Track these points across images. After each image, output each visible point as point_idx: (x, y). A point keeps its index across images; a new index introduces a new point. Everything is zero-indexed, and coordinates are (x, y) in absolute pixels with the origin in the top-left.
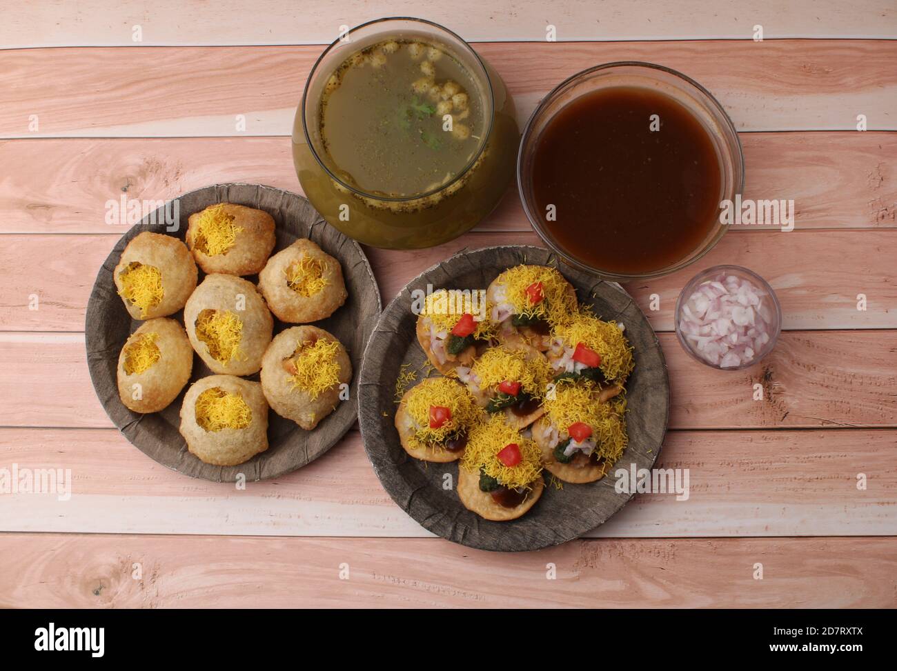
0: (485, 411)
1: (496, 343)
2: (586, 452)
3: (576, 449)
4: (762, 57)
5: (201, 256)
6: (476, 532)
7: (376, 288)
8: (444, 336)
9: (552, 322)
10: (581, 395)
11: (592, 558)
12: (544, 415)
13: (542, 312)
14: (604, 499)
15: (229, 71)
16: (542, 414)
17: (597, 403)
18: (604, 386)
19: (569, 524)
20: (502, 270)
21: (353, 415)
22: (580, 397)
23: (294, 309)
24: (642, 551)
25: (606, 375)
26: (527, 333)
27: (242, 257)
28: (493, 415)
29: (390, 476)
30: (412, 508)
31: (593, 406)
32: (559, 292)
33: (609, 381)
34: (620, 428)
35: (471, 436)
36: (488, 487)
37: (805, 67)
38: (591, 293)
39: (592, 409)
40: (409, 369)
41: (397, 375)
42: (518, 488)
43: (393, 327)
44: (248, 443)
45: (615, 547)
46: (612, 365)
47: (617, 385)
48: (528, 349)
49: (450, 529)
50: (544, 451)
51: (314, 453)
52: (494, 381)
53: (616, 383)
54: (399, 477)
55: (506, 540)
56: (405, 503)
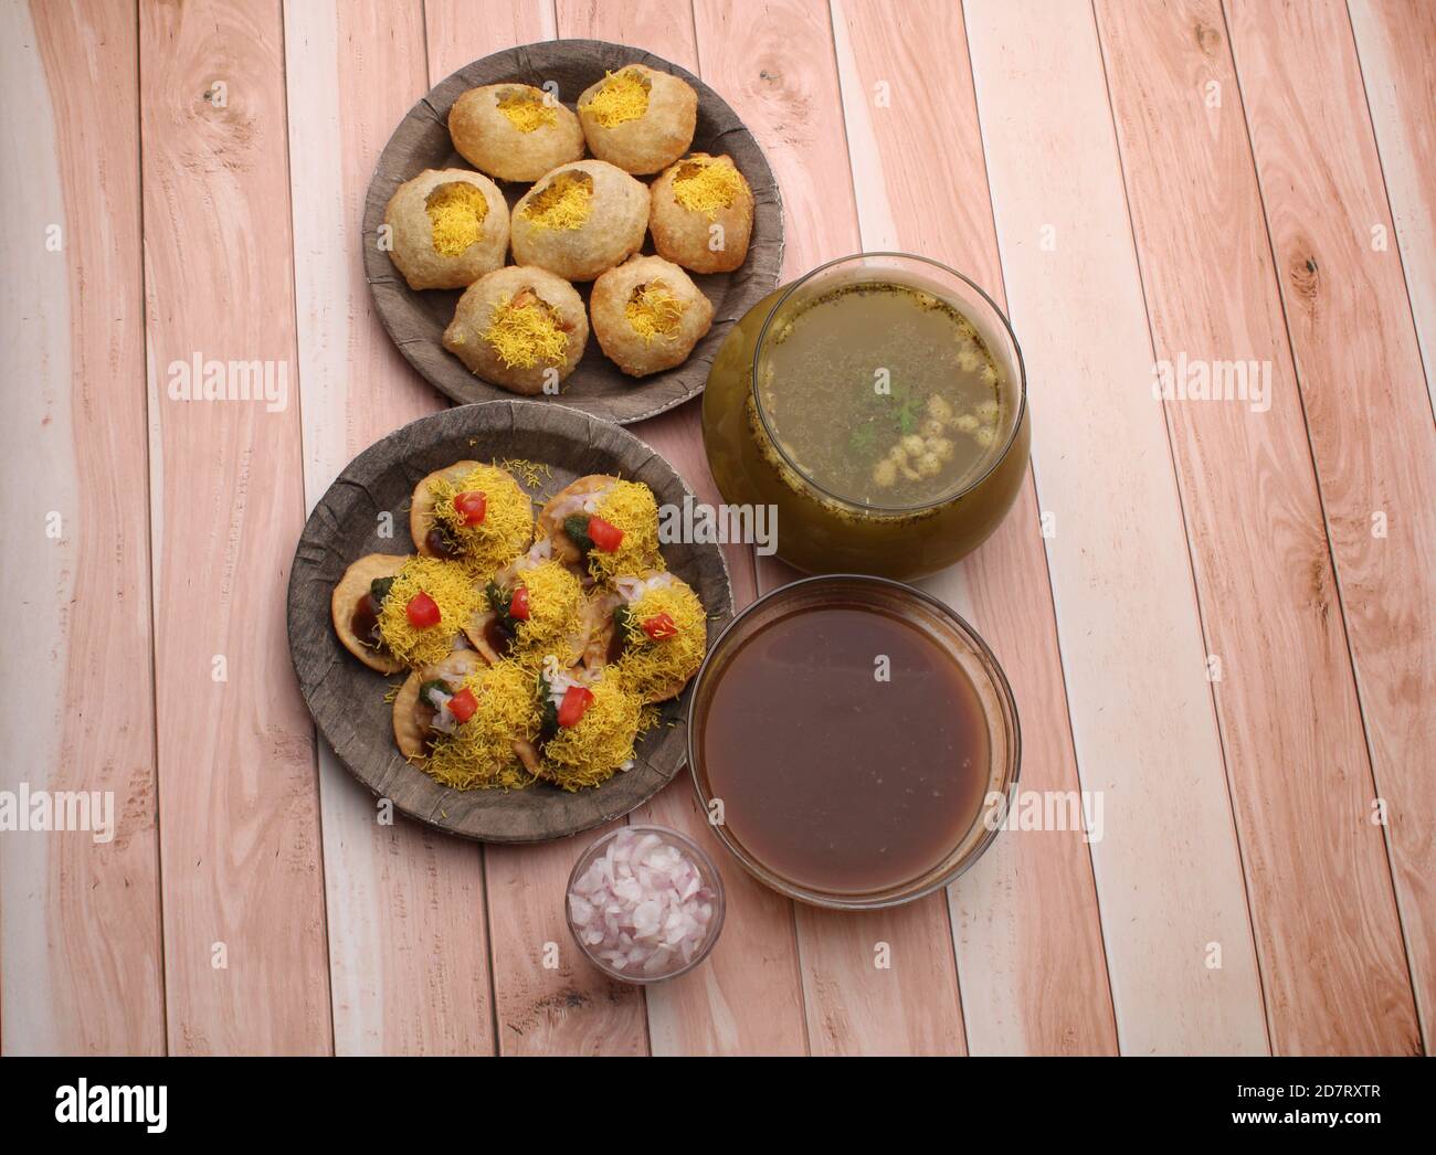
0: (488, 583)
1: (588, 588)
2: (435, 720)
3: (439, 706)
4: (1078, 965)
5: (672, 174)
6: (315, 575)
7: (651, 414)
8: (589, 509)
9: (623, 662)
10: (520, 712)
11: (288, 752)
12: (488, 664)
13: (635, 640)
14: (370, 753)
15: (953, 195)
16: (490, 659)
17: (511, 736)
18: (536, 744)
19: (332, 705)
20: (696, 588)
21: (468, 399)
22: (517, 710)
23: (607, 300)
24: (301, 823)
25: (552, 742)
26: (609, 634)
27: (676, 227)
28: (484, 594)
29: (384, 454)
30: (342, 487)
31: (504, 730)
32: (667, 667)
33: (543, 749)
34: (478, 776)
35: (452, 564)
36: (378, 587)
37: (1071, 1033)
38: (675, 720)
39: (500, 727)
40: (542, 476)
41: (533, 460)
42: (378, 629)
43: (598, 442)
44: (415, 257)
45: (306, 784)
46: (565, 749)
47: (540, 766)
48: (585, 637)
49: (316, 541)
50: (437, 668)
51: (411, 352)
52: (529, 584)
53: (543, 762)
54: (385, 465)
55: (304, 617)
56: (349, 477)
